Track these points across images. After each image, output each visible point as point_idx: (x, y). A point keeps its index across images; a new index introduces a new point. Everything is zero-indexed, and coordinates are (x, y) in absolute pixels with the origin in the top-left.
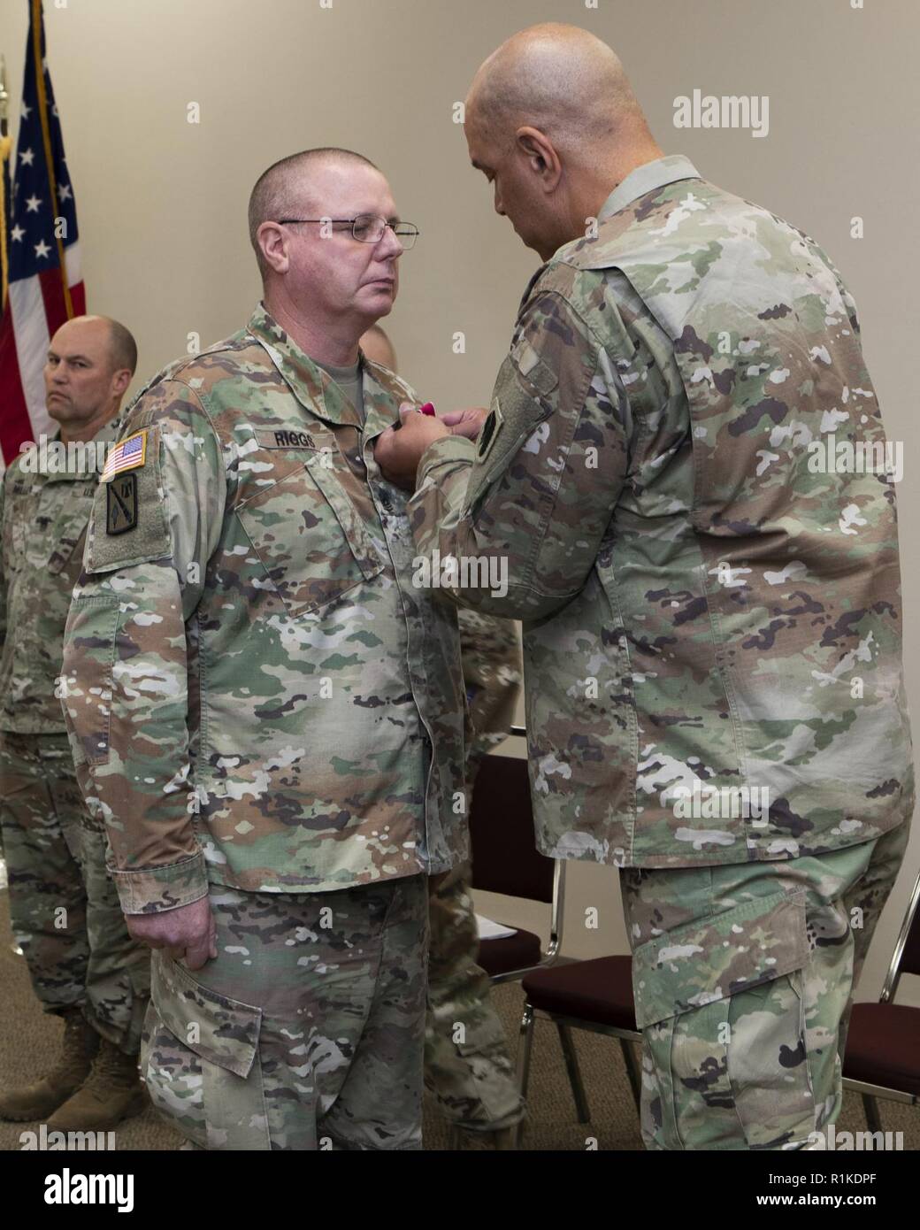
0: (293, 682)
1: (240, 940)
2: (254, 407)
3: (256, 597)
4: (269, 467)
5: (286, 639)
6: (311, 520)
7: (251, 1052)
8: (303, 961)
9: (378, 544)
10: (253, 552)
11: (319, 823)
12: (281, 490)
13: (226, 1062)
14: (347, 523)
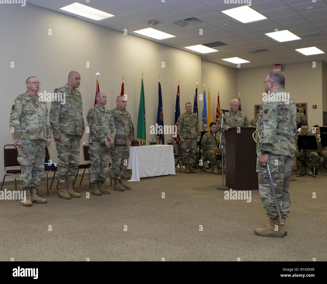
0: (28, 122)
1: (25, 145)
2: (24, 98)
3: (25, 114)
4: (25, 103)
5: (27, 118)
6: (29, 108)
7: (26, 155)
8: (30, 148)
9: (36, 110)
10: (25, 111)
11: (31, 134)
12: (26, 105)
13: (23, 156)
14: (33, 108)
